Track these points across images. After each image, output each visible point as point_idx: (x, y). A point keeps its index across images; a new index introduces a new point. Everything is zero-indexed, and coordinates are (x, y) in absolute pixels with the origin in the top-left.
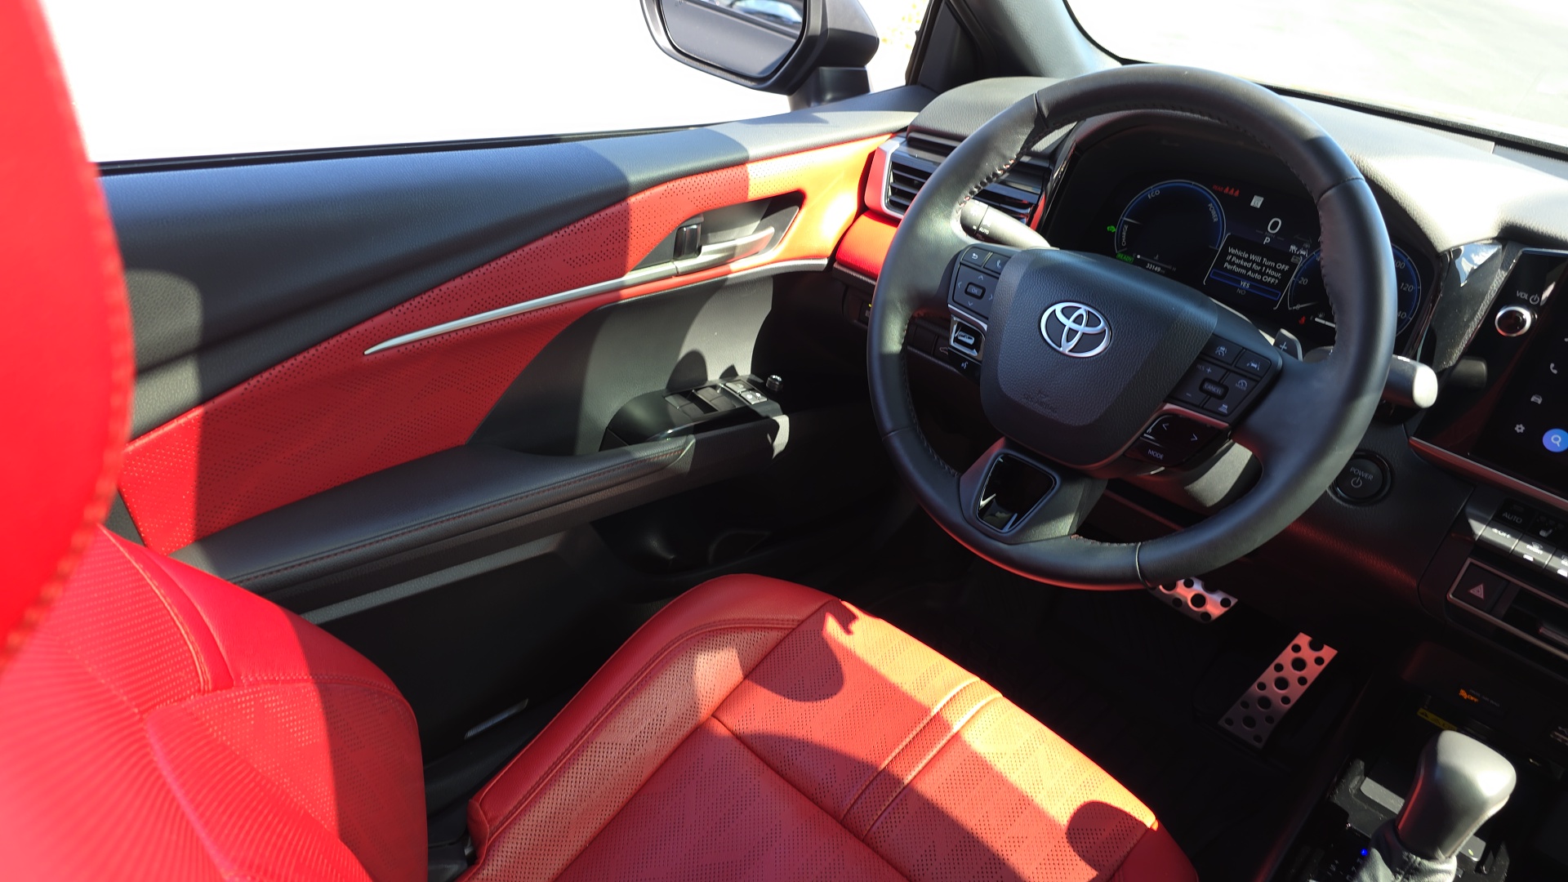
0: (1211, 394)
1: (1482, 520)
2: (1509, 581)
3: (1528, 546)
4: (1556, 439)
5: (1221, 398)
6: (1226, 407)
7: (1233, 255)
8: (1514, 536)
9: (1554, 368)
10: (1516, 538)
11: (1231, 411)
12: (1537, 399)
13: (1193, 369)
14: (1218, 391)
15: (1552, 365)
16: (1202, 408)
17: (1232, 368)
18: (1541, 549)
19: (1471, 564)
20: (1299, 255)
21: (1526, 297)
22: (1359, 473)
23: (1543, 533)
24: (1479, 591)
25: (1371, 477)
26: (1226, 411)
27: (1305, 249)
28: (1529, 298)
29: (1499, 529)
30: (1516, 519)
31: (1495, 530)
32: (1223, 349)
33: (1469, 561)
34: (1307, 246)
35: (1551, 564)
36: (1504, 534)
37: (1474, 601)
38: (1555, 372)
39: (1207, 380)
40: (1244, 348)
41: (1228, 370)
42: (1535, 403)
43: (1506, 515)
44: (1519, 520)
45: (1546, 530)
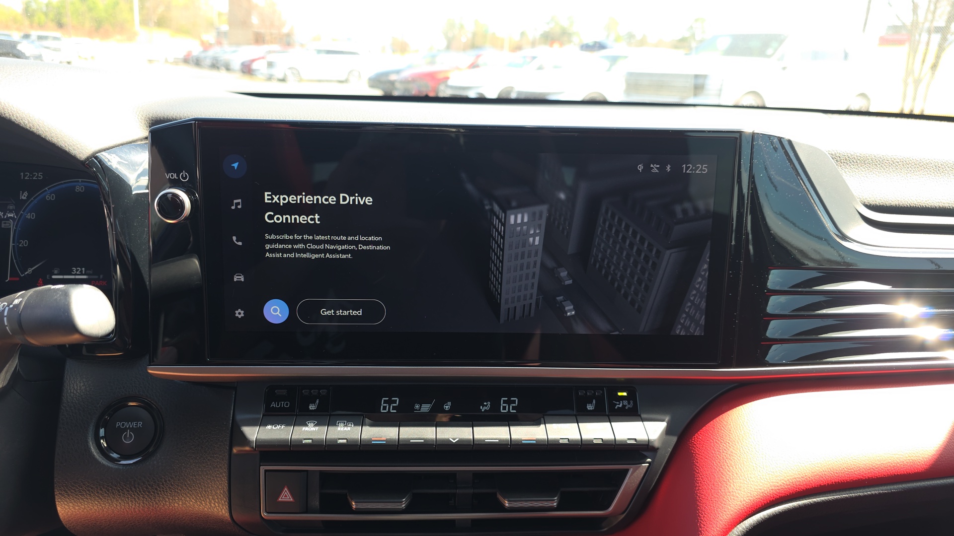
1: (252, 423)
2: (307, 471)
3: (304, 429)
4: (275, 310)
8: (288, 424)
9: (237, 241)
10: (291, 425)
12: (239, 278)
15: (234, 238)
18: (316, 425)
19: (266, 471)
20: (8, 219)
21: (175, 176)
22: (127, 425)
23: (312, 407)
24: (286, 496)
25: (140, 424)
27: (11, 211)
28: (178, 176)
29: (272, 424)
30: (285, 404)
31: (269, 427)
33: (263, 469)
34: (11, 207)
35: (330, 436)
36: (278, 427)
37: (285, 508)
38: (240, 243)
42: (239, 282)
43: (273, 405)
44: (287, 404)
45: (314, 402)
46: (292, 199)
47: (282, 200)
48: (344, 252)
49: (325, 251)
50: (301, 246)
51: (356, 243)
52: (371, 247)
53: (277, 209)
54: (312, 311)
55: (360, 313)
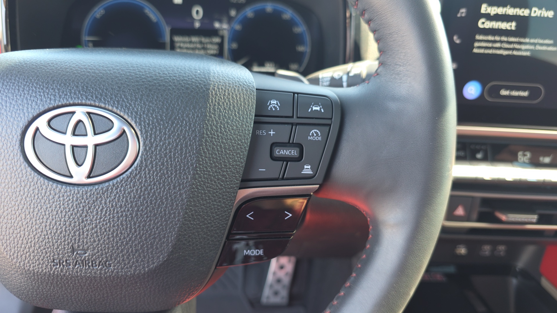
0: (287, 159)
4: (471, 89)
5: (299, 159)
6: (309, 167)
7: (180, 42)
11: (315, 170)
13: (255, 139)
14: (293, 152)
15: (455, 38)
16: (283, 179)
17: (295, 120)
23: (479, 156)
24: (459, 211)
26: (310, 172)
32: (274, 102)
37: (458, 218)
38: (459, 41)
39: (274, 145)
40: (294, 93)
41: (292, 124)
45: (479, 153)
46: (500, 11)
47: (493, 10)
48: (526, 50)
49: (513, 49)
50: (498, 45)
51: (535, 44)
52: (544, 48)
53: (489, 17)
54: (495, 91)
55: (525, 94)
